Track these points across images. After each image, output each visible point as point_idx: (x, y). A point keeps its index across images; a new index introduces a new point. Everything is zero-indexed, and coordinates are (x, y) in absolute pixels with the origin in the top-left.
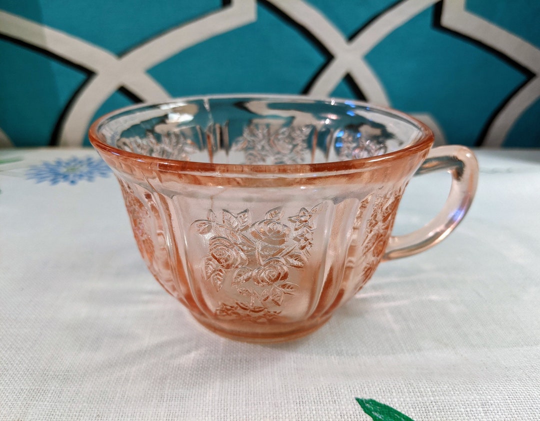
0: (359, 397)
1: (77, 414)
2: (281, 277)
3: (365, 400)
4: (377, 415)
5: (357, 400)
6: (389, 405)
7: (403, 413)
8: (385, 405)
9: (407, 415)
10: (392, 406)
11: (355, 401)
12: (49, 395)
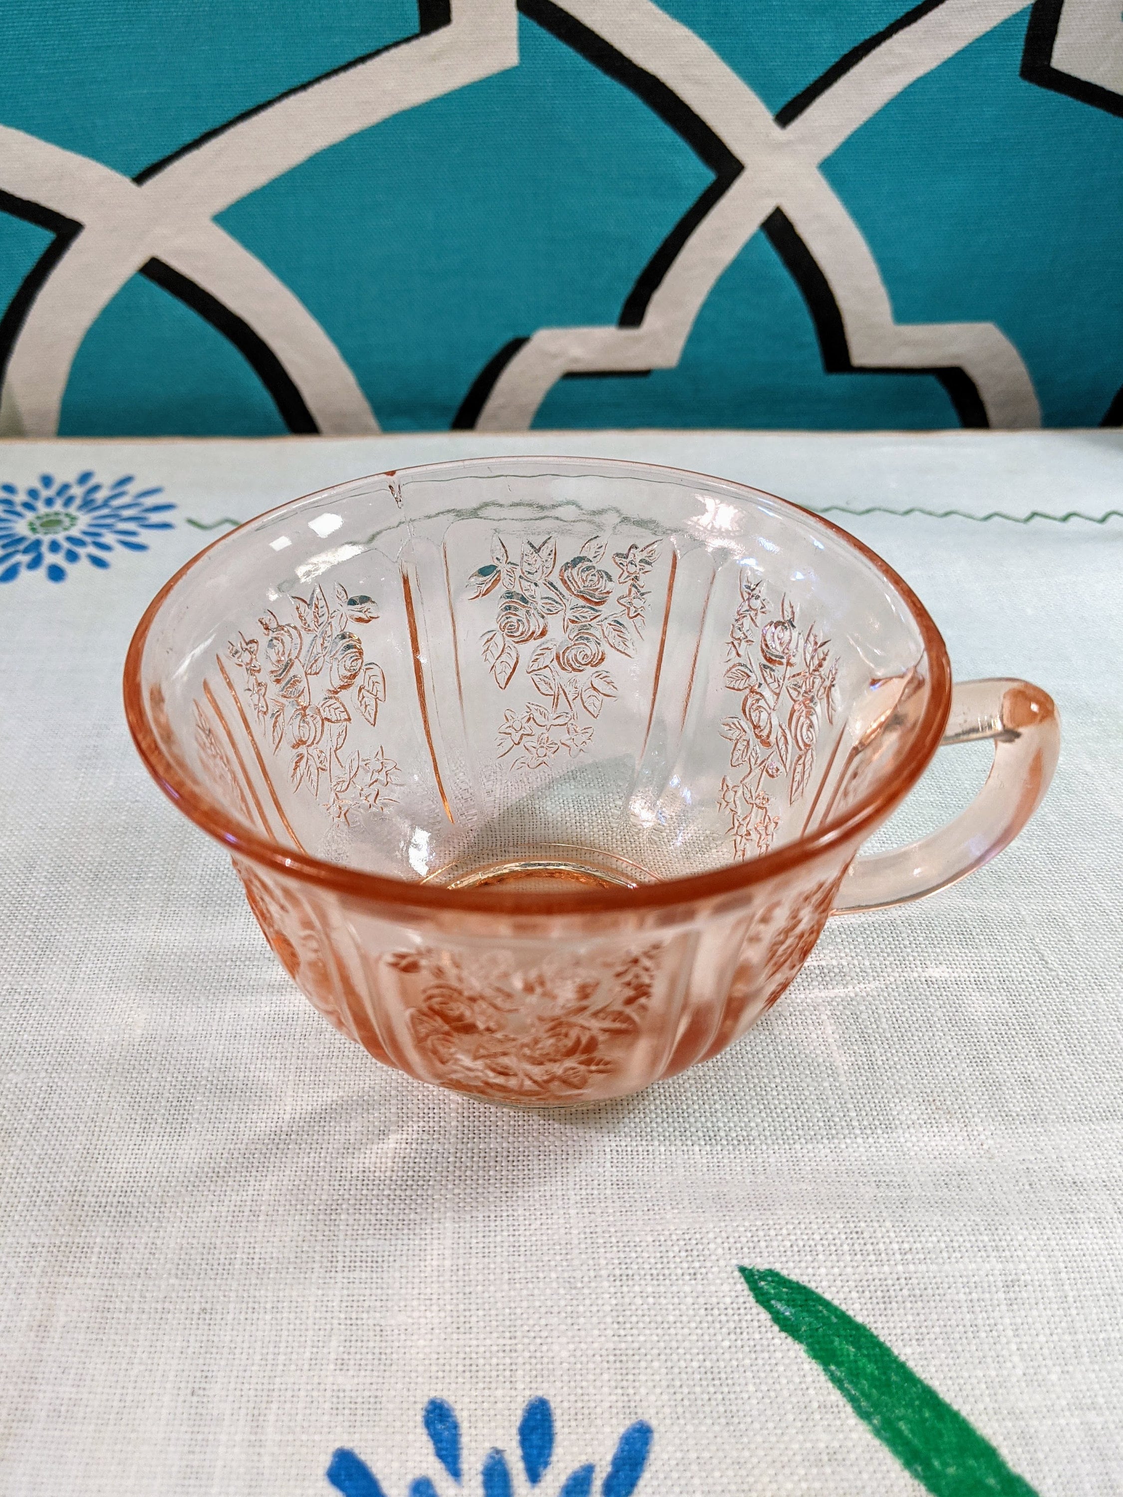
0: (746, 1263)
1: (159, 1306)
2: (581, 1047)
3: (758, 1271)
4: (782, 1309)
5: (742, 1270)
6: (806, 1284)
7: (836, 1302)
8: (798, 1283)
9: (843, 1307)
10: (812, 1286)
11: (737, 1274)
12: (94, 1259)
